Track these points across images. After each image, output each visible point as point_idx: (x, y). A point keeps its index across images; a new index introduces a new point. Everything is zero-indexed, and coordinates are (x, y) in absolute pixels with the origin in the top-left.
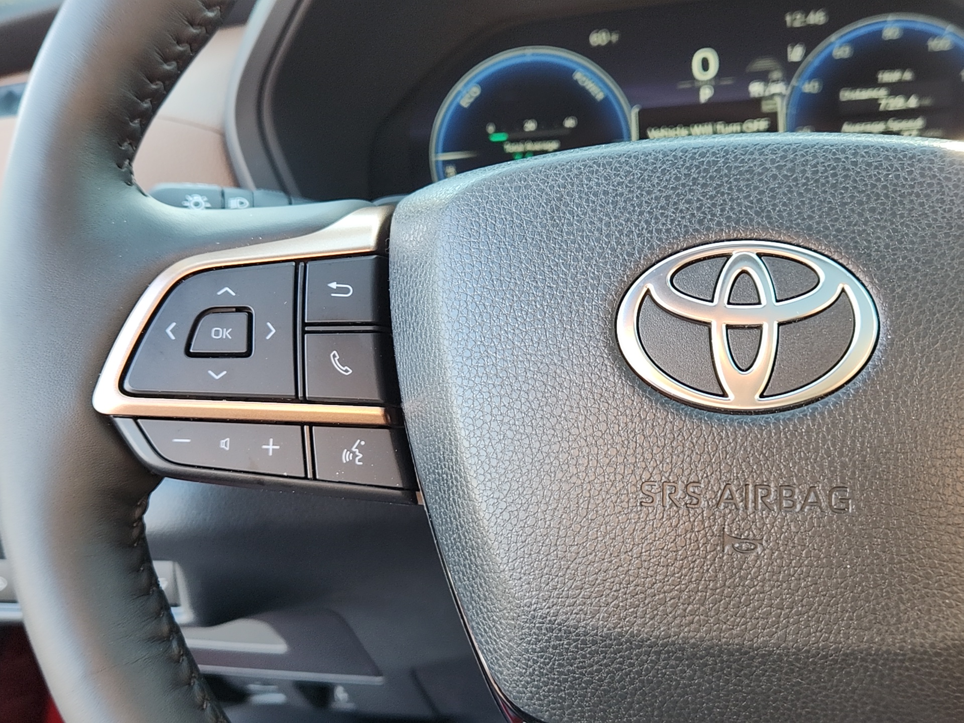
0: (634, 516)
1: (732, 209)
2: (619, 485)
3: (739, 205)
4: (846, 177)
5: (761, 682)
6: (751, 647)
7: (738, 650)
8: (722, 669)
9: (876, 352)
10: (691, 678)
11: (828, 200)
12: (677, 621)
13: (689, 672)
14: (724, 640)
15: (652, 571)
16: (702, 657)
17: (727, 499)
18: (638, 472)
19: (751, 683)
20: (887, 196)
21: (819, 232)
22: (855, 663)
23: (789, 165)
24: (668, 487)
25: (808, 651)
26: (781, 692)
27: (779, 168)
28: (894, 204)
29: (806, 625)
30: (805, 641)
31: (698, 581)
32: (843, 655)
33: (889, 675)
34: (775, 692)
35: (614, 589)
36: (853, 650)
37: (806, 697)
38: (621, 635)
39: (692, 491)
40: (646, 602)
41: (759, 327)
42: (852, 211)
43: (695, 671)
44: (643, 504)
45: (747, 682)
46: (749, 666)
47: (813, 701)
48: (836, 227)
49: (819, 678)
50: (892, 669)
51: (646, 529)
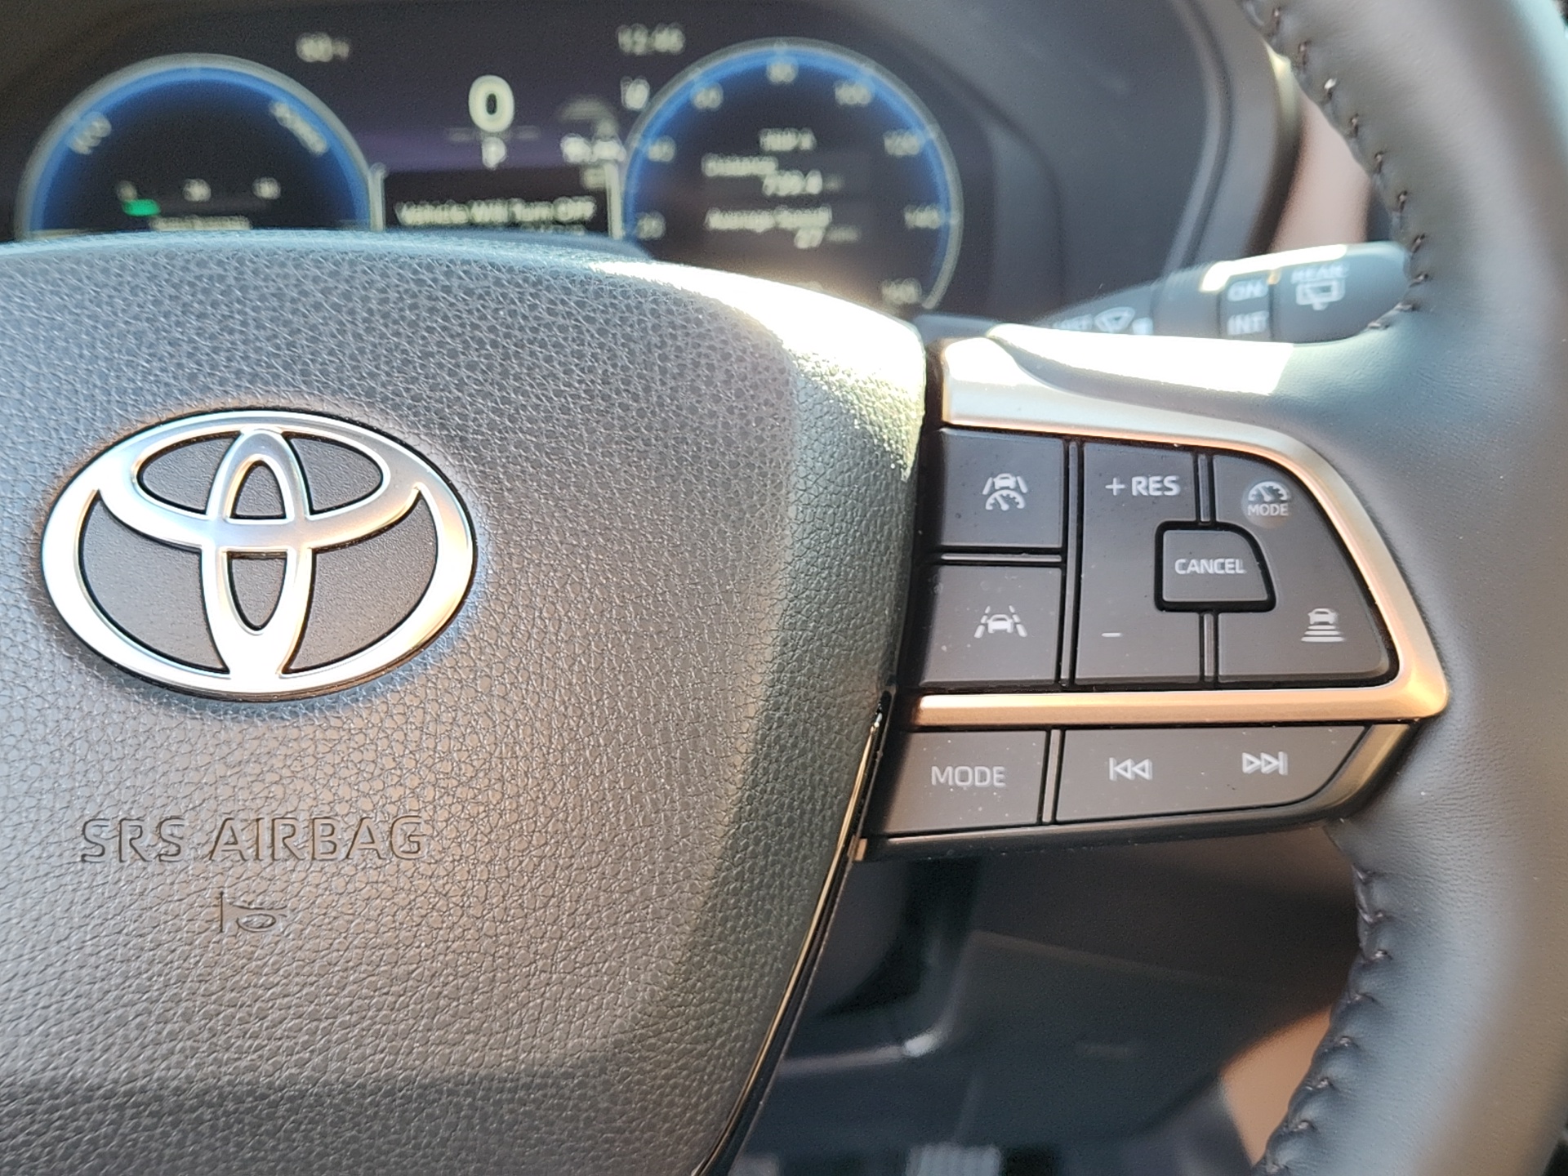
0: (71, 880)
1: (246, 358)
2: (45, 829)
3: (258, 350)
4: (432, 310)
5: (294, 1141)
6: (270, 1086)
7: (250, 1093)
8: (228, 1126)
9: (471, 596)
10: (180, 1144)
11: (401, 347)
12: (148, 1052)
13: (175, 1136)
14: (226, 1078)
15: (104, 970)
16: (193, 1109)
17: (227, 844)
18: (77, 804)
19: (278, 1144)
20: (494, 344)
21: (385, 400)
22: (440, 1099)
23: (343, 287)
24: (129, 828)
25: (362, 1086)
26: (329, 1155)
27: (326, 292)
28: (506, 357)
29: (358, 1044)
30: (357, 1070)
31: (182, 980)
32: (420, 1087)
33: (495, 1113)
34: (320, 1156)
35: (40, 1005)
36: (434, 1080)
37: (370, 1159)
38: (54, 1081)
39: (169, 832)
40: (96, 1023)
41: (283, 557)
42: (440, 366)
43: (185, 1133)
44: (87, 858)
45: (272, 1143)
46: (271, 1117)
47: (384, 1165)
48: (413, 393)
49: (386, 1127)
50: (498, 1103)
51: (93, 899)
